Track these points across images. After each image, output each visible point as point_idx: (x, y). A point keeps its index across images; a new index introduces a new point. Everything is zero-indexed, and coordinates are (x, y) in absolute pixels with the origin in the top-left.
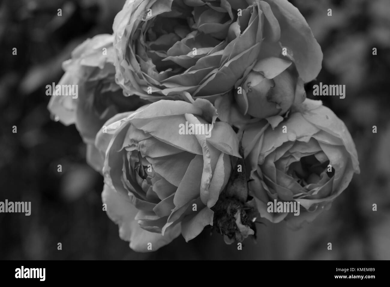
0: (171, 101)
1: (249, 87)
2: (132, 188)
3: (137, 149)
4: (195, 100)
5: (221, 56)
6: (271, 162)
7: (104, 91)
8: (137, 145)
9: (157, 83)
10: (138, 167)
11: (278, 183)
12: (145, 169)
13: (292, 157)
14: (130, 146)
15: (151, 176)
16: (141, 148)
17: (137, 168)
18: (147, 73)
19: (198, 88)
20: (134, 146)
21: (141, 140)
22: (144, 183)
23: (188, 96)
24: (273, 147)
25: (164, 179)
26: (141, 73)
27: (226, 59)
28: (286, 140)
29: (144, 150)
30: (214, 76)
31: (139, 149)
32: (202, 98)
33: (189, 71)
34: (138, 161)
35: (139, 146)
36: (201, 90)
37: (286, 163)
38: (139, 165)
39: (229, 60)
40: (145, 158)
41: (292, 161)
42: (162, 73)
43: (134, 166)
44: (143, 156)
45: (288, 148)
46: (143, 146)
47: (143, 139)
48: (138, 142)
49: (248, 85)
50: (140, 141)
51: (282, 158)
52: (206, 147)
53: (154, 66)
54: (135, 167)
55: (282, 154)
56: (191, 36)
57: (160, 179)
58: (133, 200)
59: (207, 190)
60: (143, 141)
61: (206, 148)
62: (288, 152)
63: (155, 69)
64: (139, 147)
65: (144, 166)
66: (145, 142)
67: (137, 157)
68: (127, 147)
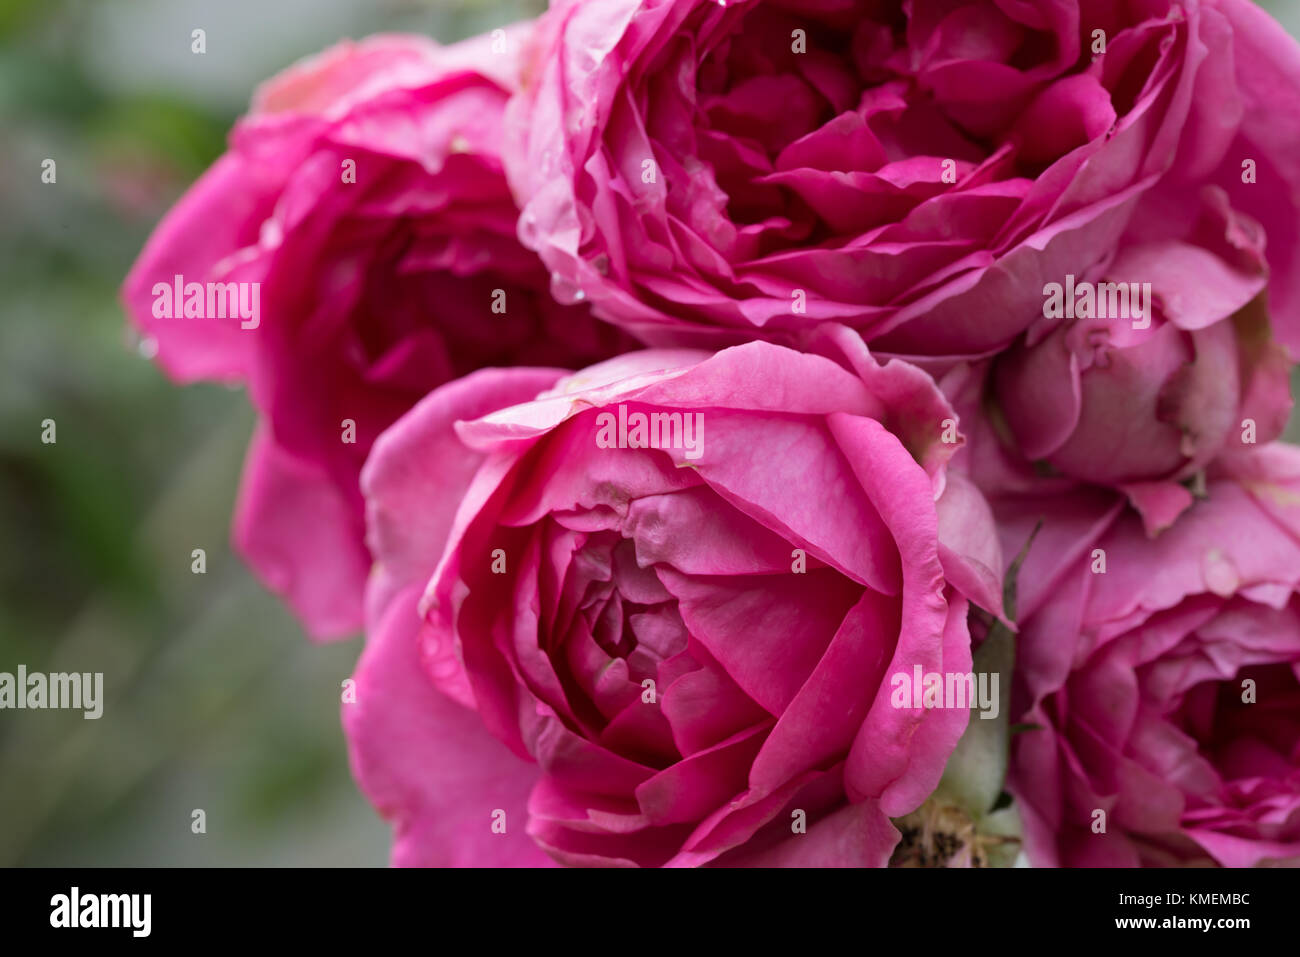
0: (789, 350)
1: (1096, 346)
2: (554, 683)
3: (617, 529)
4: (882, 363)
5: (1017, 201)
6: (1123, 669)
7: (412, 263)
8: (622, 509)
9: (724, 268)
10: (600, 601)
11: (1131, 752)
12: (632, 617)
13: (1201, 655)
14: (580, 511)
15: (654, 650)
16: (639, 527)
17: (593, 607)
18: (688, 222)
19: (886, 316)
20: (605, 510)
21: (649, 492)
22: (610, 673)
23: (852, 341)
24: (1139, 608)
25: (718, 668)
26: (663, 216)
27: (1034, 219)
28: (1197, 588)
29: (654, 536)
30: (974, 278)
31: (632, 528)
32: (910, 362)
33: (876, 242)
34: (606, 579)
35: (631, 515)
36: (901, 328)
37: (1176, 679)
38: (606, 595)
39: (1044, 223)
40: (650, 570)
41: (1199, 673)
42: (754, 230)
43: (580, 593)
44: (643, 561)
45: (1197, 619)
46: (652, 519)
47: (656, 491)
48: (630, 501)
49: (1094, 338)
50: (642, 497)
51: (1168, 657)
52: (933, 562)
53: (722, 197)
54: (586, 598)
55: (1168, 639)
56: (892, 101)
57: (697, 667)
58: (541, 738)
59: (902, 745)
60: (656, 498)
61: (936, 567)
62: (1192, 637)
63: (723, 206)
64: (635, 522)
65: (626, 604)
66: (664, 504)
67: (604, 561)
68: (567, 513)
